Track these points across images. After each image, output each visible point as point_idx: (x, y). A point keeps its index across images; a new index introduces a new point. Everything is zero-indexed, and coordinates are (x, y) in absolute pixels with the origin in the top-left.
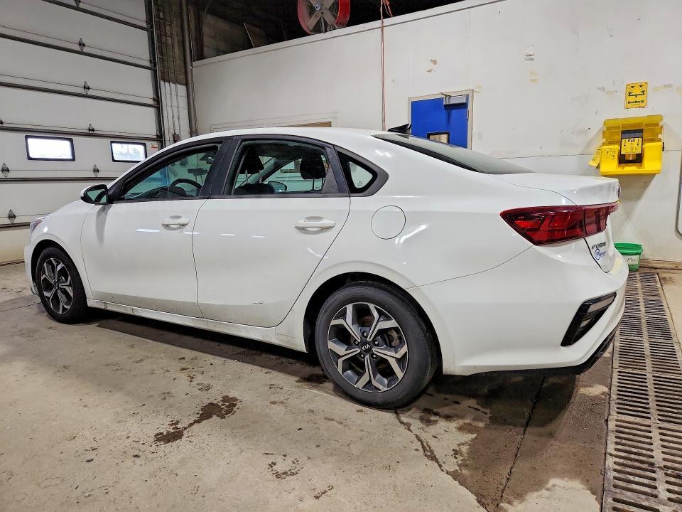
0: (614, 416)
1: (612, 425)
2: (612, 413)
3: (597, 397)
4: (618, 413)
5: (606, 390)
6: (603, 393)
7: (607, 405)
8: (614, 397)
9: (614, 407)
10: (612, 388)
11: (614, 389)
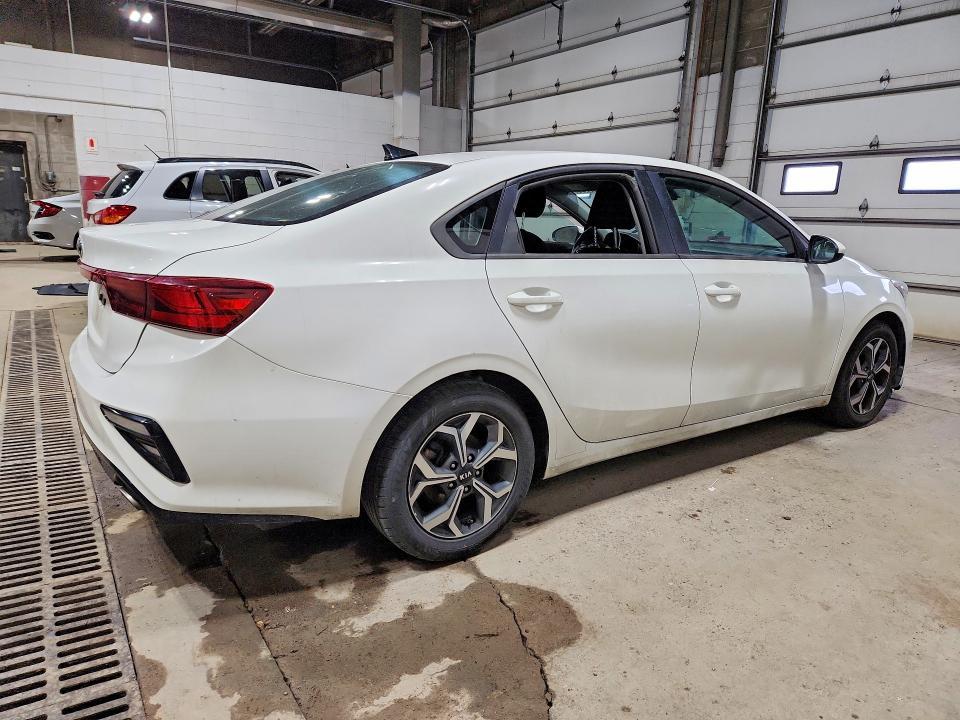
0: (90, 503)
1: (90, 494)
2: (94, 505)
3: (118, 516)
4: (87, 507)
5: (110, 530)
6: (111, 524)
7: (102, 512)
8: (96, 524)
9: (94, 514)
10: (102, 535)
11: (99, 535)
